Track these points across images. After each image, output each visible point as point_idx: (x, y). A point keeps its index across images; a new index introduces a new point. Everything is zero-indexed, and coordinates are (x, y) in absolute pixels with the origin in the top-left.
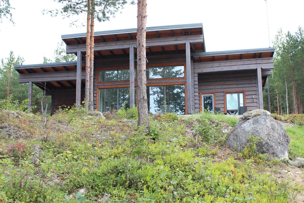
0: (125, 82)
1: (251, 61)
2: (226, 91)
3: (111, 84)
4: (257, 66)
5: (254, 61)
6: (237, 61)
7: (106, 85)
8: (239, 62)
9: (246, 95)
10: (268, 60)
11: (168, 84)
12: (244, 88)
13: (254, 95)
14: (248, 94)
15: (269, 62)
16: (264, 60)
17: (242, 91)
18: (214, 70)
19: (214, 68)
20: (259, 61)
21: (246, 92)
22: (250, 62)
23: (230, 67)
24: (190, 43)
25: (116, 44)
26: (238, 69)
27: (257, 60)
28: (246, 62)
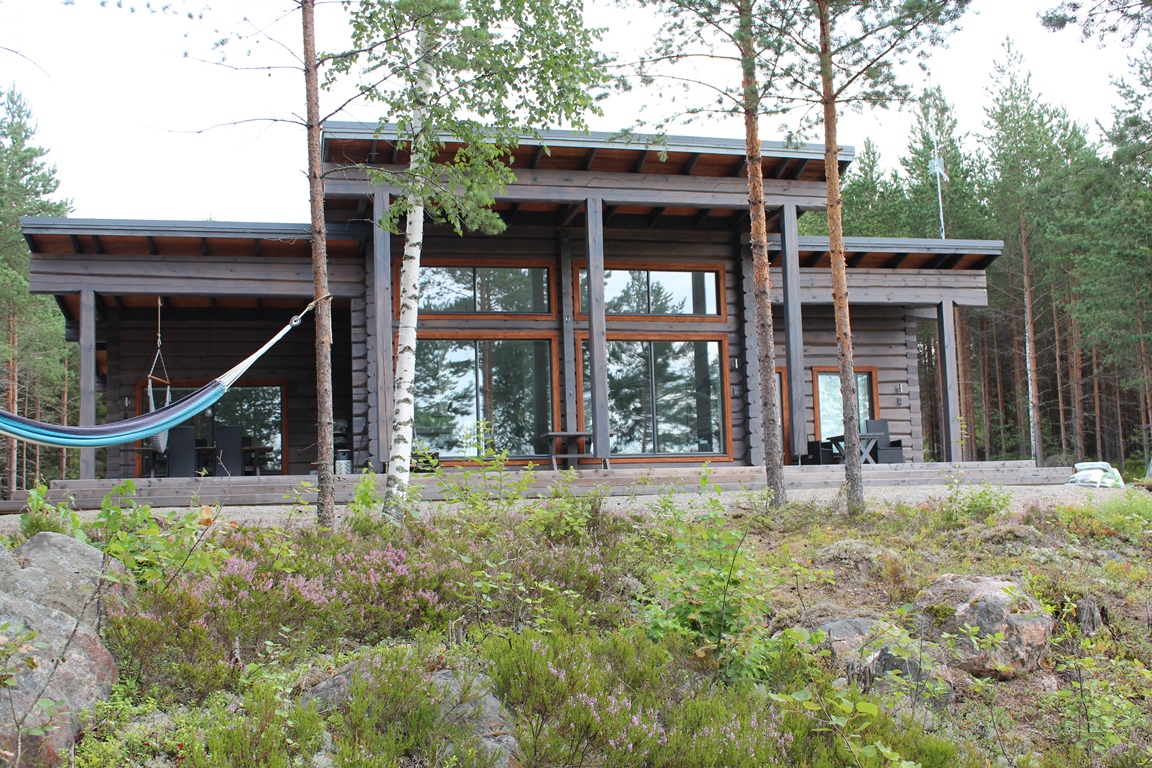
0: (508, 318)
1: (924, 276)
2: (820, 367)
3: (453, 324)
4: (941, 296)
5: (932, 277)
6: (886, 274)
7: (432, 328)
8: (890, 277)
9: (880, 382)
10: (972, 279)
11: (665, 336)
12: (873, 359)
13: (902, 381)
14: (884, 380)
15: (974, 285)
16: (960, 278)
17: (868, 367)
18: (815, 298)
19: (815, 292)
20: (948, 278)
21: (879, 373)
22: (921, 278)
23: (865, 290)
24: (797, 207)
25: (535, 180)
26: (887, 301)
27: (941, 274)
28: (911, 277)
